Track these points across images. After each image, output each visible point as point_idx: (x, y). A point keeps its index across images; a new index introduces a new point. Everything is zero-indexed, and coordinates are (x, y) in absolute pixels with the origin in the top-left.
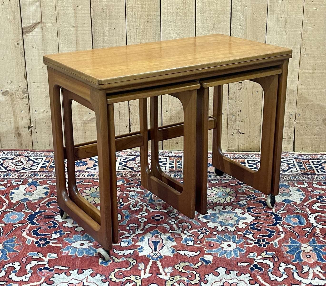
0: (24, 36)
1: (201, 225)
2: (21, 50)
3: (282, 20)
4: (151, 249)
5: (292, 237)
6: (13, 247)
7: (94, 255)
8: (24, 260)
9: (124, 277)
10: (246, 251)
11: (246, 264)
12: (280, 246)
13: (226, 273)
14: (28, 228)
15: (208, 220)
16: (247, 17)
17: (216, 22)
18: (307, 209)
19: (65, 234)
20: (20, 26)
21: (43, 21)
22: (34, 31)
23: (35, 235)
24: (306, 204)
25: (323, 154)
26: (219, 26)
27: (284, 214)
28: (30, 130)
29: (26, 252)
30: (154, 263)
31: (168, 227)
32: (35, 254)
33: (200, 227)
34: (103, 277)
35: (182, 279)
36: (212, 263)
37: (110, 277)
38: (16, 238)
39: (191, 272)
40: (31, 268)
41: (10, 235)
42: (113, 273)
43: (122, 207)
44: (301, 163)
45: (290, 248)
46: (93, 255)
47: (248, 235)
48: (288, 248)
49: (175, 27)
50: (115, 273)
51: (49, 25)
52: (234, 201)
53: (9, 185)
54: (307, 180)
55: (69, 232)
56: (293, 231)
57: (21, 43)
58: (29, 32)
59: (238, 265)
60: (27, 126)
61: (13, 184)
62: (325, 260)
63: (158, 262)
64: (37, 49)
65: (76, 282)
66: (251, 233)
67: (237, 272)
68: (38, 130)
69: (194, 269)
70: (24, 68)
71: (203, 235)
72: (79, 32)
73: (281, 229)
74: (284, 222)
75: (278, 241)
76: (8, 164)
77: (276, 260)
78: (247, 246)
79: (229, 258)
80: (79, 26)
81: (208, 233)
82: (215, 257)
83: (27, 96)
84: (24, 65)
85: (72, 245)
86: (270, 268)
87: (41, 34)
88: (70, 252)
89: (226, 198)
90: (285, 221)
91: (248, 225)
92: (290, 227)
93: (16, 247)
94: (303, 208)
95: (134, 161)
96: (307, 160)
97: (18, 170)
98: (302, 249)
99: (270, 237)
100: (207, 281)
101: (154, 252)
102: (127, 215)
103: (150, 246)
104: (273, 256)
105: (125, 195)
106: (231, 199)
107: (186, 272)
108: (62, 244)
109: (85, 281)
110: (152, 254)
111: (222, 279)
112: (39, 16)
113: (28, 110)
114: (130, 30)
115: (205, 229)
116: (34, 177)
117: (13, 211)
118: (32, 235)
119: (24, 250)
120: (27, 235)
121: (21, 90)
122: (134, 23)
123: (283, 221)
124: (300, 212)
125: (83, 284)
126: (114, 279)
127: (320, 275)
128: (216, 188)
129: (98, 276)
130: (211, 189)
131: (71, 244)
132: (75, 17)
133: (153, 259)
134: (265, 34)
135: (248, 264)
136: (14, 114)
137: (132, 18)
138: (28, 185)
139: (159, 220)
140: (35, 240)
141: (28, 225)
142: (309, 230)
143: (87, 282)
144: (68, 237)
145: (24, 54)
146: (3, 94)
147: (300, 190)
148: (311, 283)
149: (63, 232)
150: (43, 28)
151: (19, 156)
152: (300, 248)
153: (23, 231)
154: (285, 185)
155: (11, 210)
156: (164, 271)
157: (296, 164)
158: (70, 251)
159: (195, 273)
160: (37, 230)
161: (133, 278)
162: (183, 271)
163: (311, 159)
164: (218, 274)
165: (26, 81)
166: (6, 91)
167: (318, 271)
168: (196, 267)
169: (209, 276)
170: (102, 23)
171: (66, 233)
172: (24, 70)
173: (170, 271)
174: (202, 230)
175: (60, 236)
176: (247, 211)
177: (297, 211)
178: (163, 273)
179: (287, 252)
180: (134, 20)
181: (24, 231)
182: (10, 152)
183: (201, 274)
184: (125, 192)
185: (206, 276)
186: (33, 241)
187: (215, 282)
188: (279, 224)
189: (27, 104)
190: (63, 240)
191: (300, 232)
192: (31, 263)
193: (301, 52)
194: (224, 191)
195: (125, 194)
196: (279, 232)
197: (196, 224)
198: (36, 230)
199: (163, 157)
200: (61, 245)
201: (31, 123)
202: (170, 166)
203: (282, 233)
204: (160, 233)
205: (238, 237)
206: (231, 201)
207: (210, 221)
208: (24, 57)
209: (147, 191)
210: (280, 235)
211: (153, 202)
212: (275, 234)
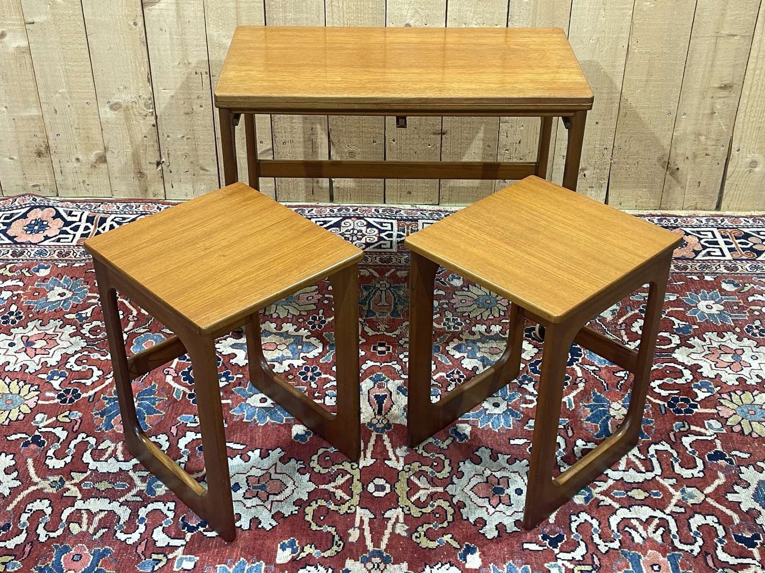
0: (146, 11)
1: (450, 364)
2: (141, 35)
4: (374, 410)
5: (596, 389)
6: (154, 404)
7: (284, 422)
8: (174, 430)
9: (333, 465)
10: (522, 416)
11: (521, 442)
12: (576, 407)
13: (491, 459)
14: (174, 366)
15: (462, 354)
18: (623, 332)
19: (235, 380)
23: (187, 382)
24: (621, 321)
28: (160, 168)
29: (176, 414)
30: (379, 438)
31: (398, 367)
32: (190, 417)
33: (450, 367)
34: (300, 464)
35: (423, 468)
36: (469, 438)
37: (312, 464)
38: (157, 386)
39: (436, 455)
40: (186, 446)
41: (146, 380)
42: (315, 457)
43: (323, 325)
45: (592, 411)
46: (282, 422)
47: (527, 384)
48: (588, 410)
50: (318, 457)
52: (505, 316)
55: (241, 376)
56: (598, 377)
57: (140, 23)
59: (509, 443)
60: (155, 162)
62: (646, 434)
63: (385, 436)
64: (168, 33)
65: (259, 473)
66: (530, 380)
67: (509, 456)
68: (173, 168)
69: (441, 450)
70: (146, 65)
71: (455, 384)
72: (242, 5)
73: (580, 374)
74: (584, 358)
75: (574, 397)
77: (570, 433)
78: (524, 406)
79: (497, 431)
81: (462, 379)
82: (474, 426)
83: (152, 112)
84: (147, 60)
85: (247, 402)
86: (560, 450)
88: (245, 416)
89: (491, 309)
90: (586, 357)
91: (526, 365)
92: (594, 368)
93: (159, 404)
94: (616, 331)
95: (338, 229)
98: (612, 413)
100: (461, 473)
101: (378, 417)
102: (331, 343)
103: (371, 405)
104: (564, 426)
105: (326, 302)
106: (499, 310)
107: (429, 455)
108: (232, 400)
109: (272, 471)
110: (375, 421)
111: (485, 470)
113: (155, 134)
115: (458, 373)
117: (145, 332)
118: (182, 380)
119: (172, 410)
120: (173, 380)
121: (143, 101)
123: (583, 356)
125: (270, 477)
126: (318, 468)
127: (637, 462)
128: (475, 286)
129: (293, 462)
130: (467, 289)
131: (246, 399)
133: (377, 430)
134: (569, 14)
135: (526, 440)
136: (131, 142)
139: (383, 352)
140: (188, 392)
142: (623, 375)
143: (276, 473)
144: (239, 386)
145: (145, 41)
146: (112, 108)
148: (622, 478)
149: (230, 376)
151: (144, 214)
152: (609, 411)
153: (166, 373)
155: (142, 331)
156: (394, 453)
158: (245, 413)
159: (443, 457)
160: (189, 371)
161: (347, 466)
162: (425, 454)
164: (477, 461)
165: (150, 88)
166: (116, 104)
167: (634, 455)
168: (444, 446)
169: (464, 463)
171: (235, 377)
172: (147, 69)
173: (404, 454)
174: (453, 373)
175: (226, 383)
176: (526, 335)
178: (394, 458)
179: (588, 419)
181: (168, 371)
182: (127, 205)
183: (452, 460)
184: (326, 296)
185: (461, 464)
186: (185, 393)
187: (474, 476)
188: (577, 362)
189: (154, 126)
190: (233, 393)
191: (610, 378)
192: (185, 437)
193: (628, 46)
194: (488, 294)
195: (327, 299)
196: (576, 380)
197: (443, 361)
198: (187, 370)
199: (386, 221)
200: (229, 401)
201: (160, 156)
202: (399, 239)
203: (581, 381)
204: (387, 379)
205: (510, 389)
206: (500, 315)
207: (465, 355)
208: (146, 47)
209: (362, 293)
210: (577, 384)
211: (373, 316)
212: (569, 383)
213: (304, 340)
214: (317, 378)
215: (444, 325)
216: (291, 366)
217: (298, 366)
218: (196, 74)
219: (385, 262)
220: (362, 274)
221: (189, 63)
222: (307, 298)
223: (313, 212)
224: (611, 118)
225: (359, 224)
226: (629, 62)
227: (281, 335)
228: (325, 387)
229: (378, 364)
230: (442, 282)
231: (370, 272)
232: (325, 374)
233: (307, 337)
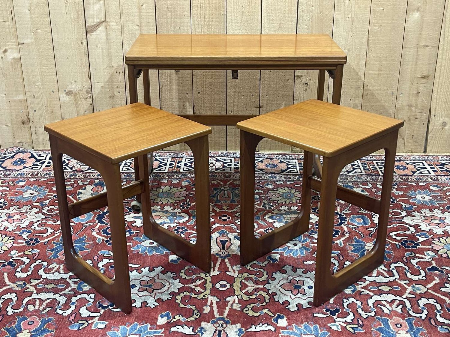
0: (88, 36)
1: (267, 225)
2: (85, 50)
3: (349, 20)
4: (220, 248)
5: (356, 237)
6: (84, 245)
7: (164, 254)
8: (96, 258)
9: (194, 275)
10: (311, 250)
11: (311, 262)
12: (345, 245)
13: (292, 271)
14: (97, 227)
15: (274, 221)
16: (314, 17)
17: (282, 22)
19: (134, 233)
20: (84, 25)
21: (107, 20)
22: (97, 30)
23: (105, 235)
26: (285, 26)
27: (348, 215)
29: (98, 250)
30: (223, 261)
32: (106, 252)
33: (266, 227)
34: (174, 274)
35: (250, 276)
36: (279, 261)
37: (181, 274)
38: (87, 237)
39: (258, 270)
40: (103, 266)
41: (80, 233)
42: (183, 271)
44: (365, 164)
45: (354, 247)
46: (163, 253)
47: (314, 234)
48: (352, 247)
49: (241, 27)
50: (185, 271)
51: (113, 25)
52: (299, 202)
53: (75, 185)
54: (371, 181)
55: (138, 232)
56: (357, 231)
57: (85, 43)
58: (93, 31)
59: (304, 263)
61: (79, 184)
62: (388, 258)
63: (227, 260)
64: (101, 49)
65: (148, 279)
66: (316, 233)
67: (304, 270)
69: (261, 267)
70: (88, 68)
72: (143, 31)
73: (346, 229)
74: (348, 222)
75: (343, 241)
76: (73, 164)
77: (341, 258)
78: (313, 245)
79: (296, 257)
80: (143, 25)
82: (281, 255)
83: (91, 96)
84: (88, 65)
85: (142, 244)
86: (335, 266)
87: (104, 33)
88: (140, 251)
89: (291, 199)
91: (313, 225)
92: (354, 226)
93: (87, 246)
96: (372, 161)
97: (84, 170)
98: (367, 248)
99: (335, 237)
100: (274, 278)
101: (223, 251)
102: (194, 215)
103: (218, 245)
104: (338, 255)
105: (191, 196)
106: (296, 199)
107: (254, 269)
109: (156, 278)
110: (220, 253)
111: (289, 276)
112: (103, 14)
113: (92, 109)
114: (195, 29)
115: (271, 229)
116: (100, 178)
118: (102, 234)
119: (95, 248)
120: (97, 234)
121: (85, 90)
122: (200, 23)
124: (365, 212)
125: (155, 281)
126: (184, 276)
127: (384, 272)
128: (281, 188)
129: (169, 273)
130: (276, 190)
131: (141, 243)
132: (140, 16)
133: (222, 257)
135: (314, 262)
136: (78, 115)
137: (197, 18)
138: (94, 185)
139: (226, 220)
140: (105, 239)
141: (97, 224)
142: (373, 230)
143: (158, 279)
144: (137, 236)
145: (87, 54)
146: (67, 94)
147: (365, 191)
148: (375, 280)
149: (132, 231)
150: (107, 27)
152: (365, 247)
153: (93, 230)
154: (350, 185)
156: (232, 268)
157: (360, 164)
158: (140, 250)
159: (263, 271)
160: (107, 229)
161: (203, 275)
162: (251, 269)
163: (375, 160)
164: (285, 272)
165: (90, 82)
166: (70, 91)
167: (381, 269)
168: (264, 265)
169: (276, 273)
170: (167, 22)
172: (88, 70)
173: (238, 269)
174: (268, 229)
175: (129, 235)
176: (312, 211)
177: (361, 212)
178: (232, 271)
179: (352, 251)
180: (200, 20)
183: (268, 272)
184: (191, 193)
185: (274, 274)
186: (103, 240)
187: (282, 280)
188: (344, 224)
189: (91, 104)
190: (133, 239)
191: (365, 231)
192: (103, 261)
193: (367, 53)
194: (289, 192)
196: (344, 232)
197: (262, 224)
198: (105, 229)
199: (227, 158)
200: (131, 244)
202: (235, 167)
203: (347, 233)
204: (228, 232)
205: (303, 237)
206: (296, 201)
207: (276, 221)
208: (88, 57)
209: (213, 192)
210: (345, 234)
211: (219, 202)
212: (340, 234)
213: (178, 214)
214: (185, 232)
215: (262, 206)
216: (169, 227)
217: (173, 227)
218: (117, 73)
219: (227, 177)
220: (213, 183)
221: (113, 67)
222: (180, 194)
223: (184, 154)
224: (359, 97)
225: (211, 160)
226: (367, 63)
227: (164, 212)
228: (189, 237)
229: (223, 225)
230: (261, 187)
231: (218, 182)
232: (190, 230)
233: (179, 213)
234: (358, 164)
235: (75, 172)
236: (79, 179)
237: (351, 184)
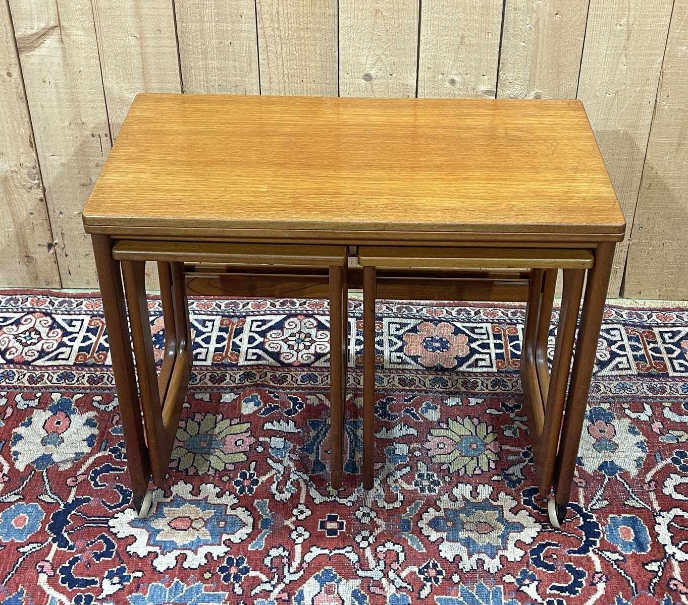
0: (22, 57)
2: (17, 88)
3: (622, 30)
5: (621, 593)
14: (50, 558)
15: (440, 535)
16: (541, 23)
17: (467, 32)
18: (653, 496)
19: (131, 581)
20: (10, 34)
21: (63, 23)
22: (42, 45)
23: (67, 585)
24: (649, 477)
25: (682, 310)
26: (474, 41)
27: (603, 512)
28: (52, 251)
31: (353, 557)
33: (425, 557)
38: (25, 591)
41: (11, 582)
43: (255, 487)
44: (637, 340)
47: (528, 585)
49: (372, 43)
51: (79, 34)
52: (496, 469)
53: (9, 411)
54: (651, 394)
55: (139, 574)
56: (622, 571)
57: (16, 74)
58: (31, 47)
60: (45, 243)
61: (19, 407)
64: (53, 85)
66: (533, 579)
68: (69, 250)
70: (27, 125)
71: (431, 586)
72: (148, 50)
73: (598, 567)
76: (7, 340)
80: (147, 35)
81: (440, 577)
83: (39, 184)
84: (28, 120)
87: (59, 53)
89: (478, 459)
90: (605, 538)
91: (526, 553)
92: (616, 556)
94: (642, 494)
95: (279, 331)
96: (650, 327)
97: (30, 359)
99: (575, 592)
102: (265, 517)
105: (260, 449)
106: (489, 460)
112: (53, 11)
113: (44, 211)
114: (267, 46)
115: (434, 566)
116: (64, 385)
117: (18, 500)
118: (60, 582)
120: (48, 582)
121: (26, 171)
122: (277, 32)
123: (602, 536)
124: (638, 506)
128: (457, 421)
130: (445, 426)
132: (138, 15)
134: (579, 61)
136: (14, 220)
137: (272, 21)
138: (50, 409)
139: (335, 532)
140: (66, 602)
141: (50, 546)
142: (656, 569)
144: (136, 592)
145: (24, 97)
147: (637, 430)
149: (126, 574)
150: (64, 40)
153: (40, 569)
154: (604, 410)
155: (14, 498)
157: (626, 342)
160: (70, 567)
163: (658, 326)
165: (34, 154)
170: (202, 30)
171: (133, 575)
172: (28, 132)
174: (427, 567)
175: (119, 586)
176: (525, 502)
177: (631, 503)
180: (276, 25)
181: (42, 567)
182: (12, 299)
184: (261, 439)
188: (594, 547)
189: (41, 200)
190: (127, 603)
191: (639, 575)
193: (656, 101)
194: (474, 434)
195: (261, 444)
196: (593, 577)
197: (415, 547)
198: (67, 565)
201: (52, 237)
203: (600, 580)
204: (338, 577)
205: (505, 594)
206: (489, 467)
207: (444, 535)
208: (25, 103)
209: (308, 433)
210: (595, 585)
211: (322, 470)
212: (584, 583)
213: (229, 511)
214: (243, 576)
215: (416, 485)
216: (209, 556)
217: (218, 556)
218: (93, 136)
220: (308, 401)
221: (83, 123)
222: (236, 442)
223: (249, 306)
224: (631, 191)
225: (307, 325)
226: (655, 122)
227: (197, 503)
228: (253, 593)
229: (326, 551)
230: (413, 415)
231: (320, 400)
232: (255, 570)
233: (233, 507)
234: (622, 340)
235: (12, 366)
236: (19, 390)
237: (605, 406)
